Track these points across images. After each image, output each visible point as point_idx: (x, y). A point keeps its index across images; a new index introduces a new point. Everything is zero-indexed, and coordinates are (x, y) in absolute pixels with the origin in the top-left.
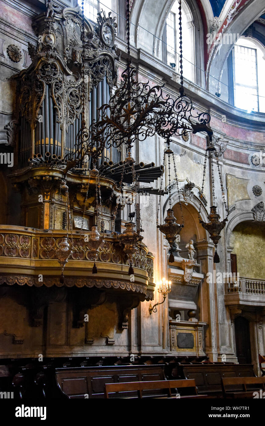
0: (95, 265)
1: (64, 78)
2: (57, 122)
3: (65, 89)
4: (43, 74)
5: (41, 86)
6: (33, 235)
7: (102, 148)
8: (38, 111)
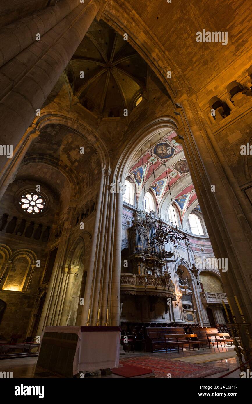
1: (142, 228)
2: (141, 241)
3: (142, 231)
4: (136, 227)
5: (136, 231)
6: (135, 277)
8: (135, 238)
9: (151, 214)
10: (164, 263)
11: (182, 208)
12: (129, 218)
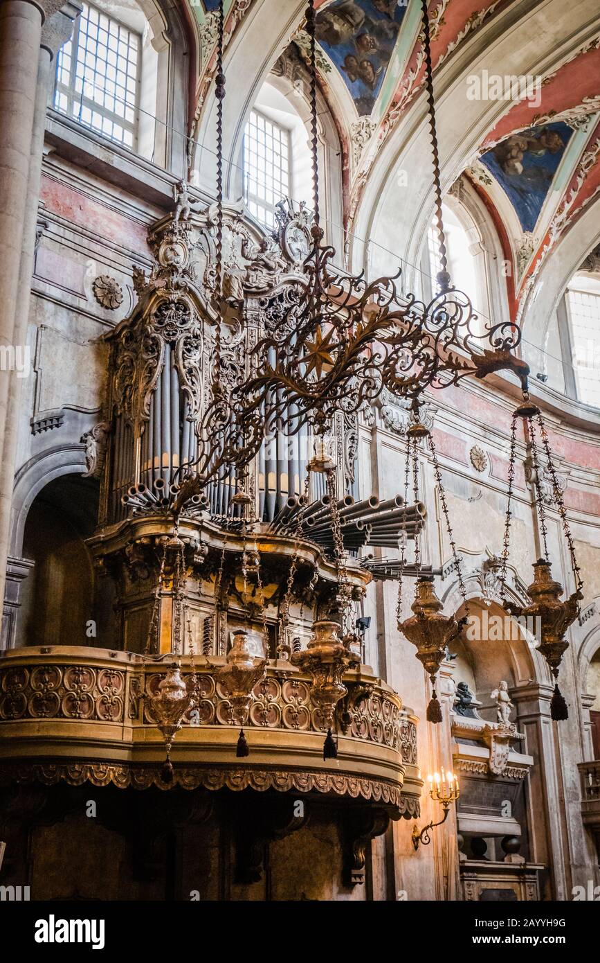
0: (242, 735)
1: (203, 330)
2: (188, 420)
3: (207, 352)
4: (160, 323)
5: (154, 348)
6: (129, 668)
7: (259, 440)
8: (148, 399)
9: (290, 233)
10: (356, 581)
11: (528, 223)
12: (111, 255)
